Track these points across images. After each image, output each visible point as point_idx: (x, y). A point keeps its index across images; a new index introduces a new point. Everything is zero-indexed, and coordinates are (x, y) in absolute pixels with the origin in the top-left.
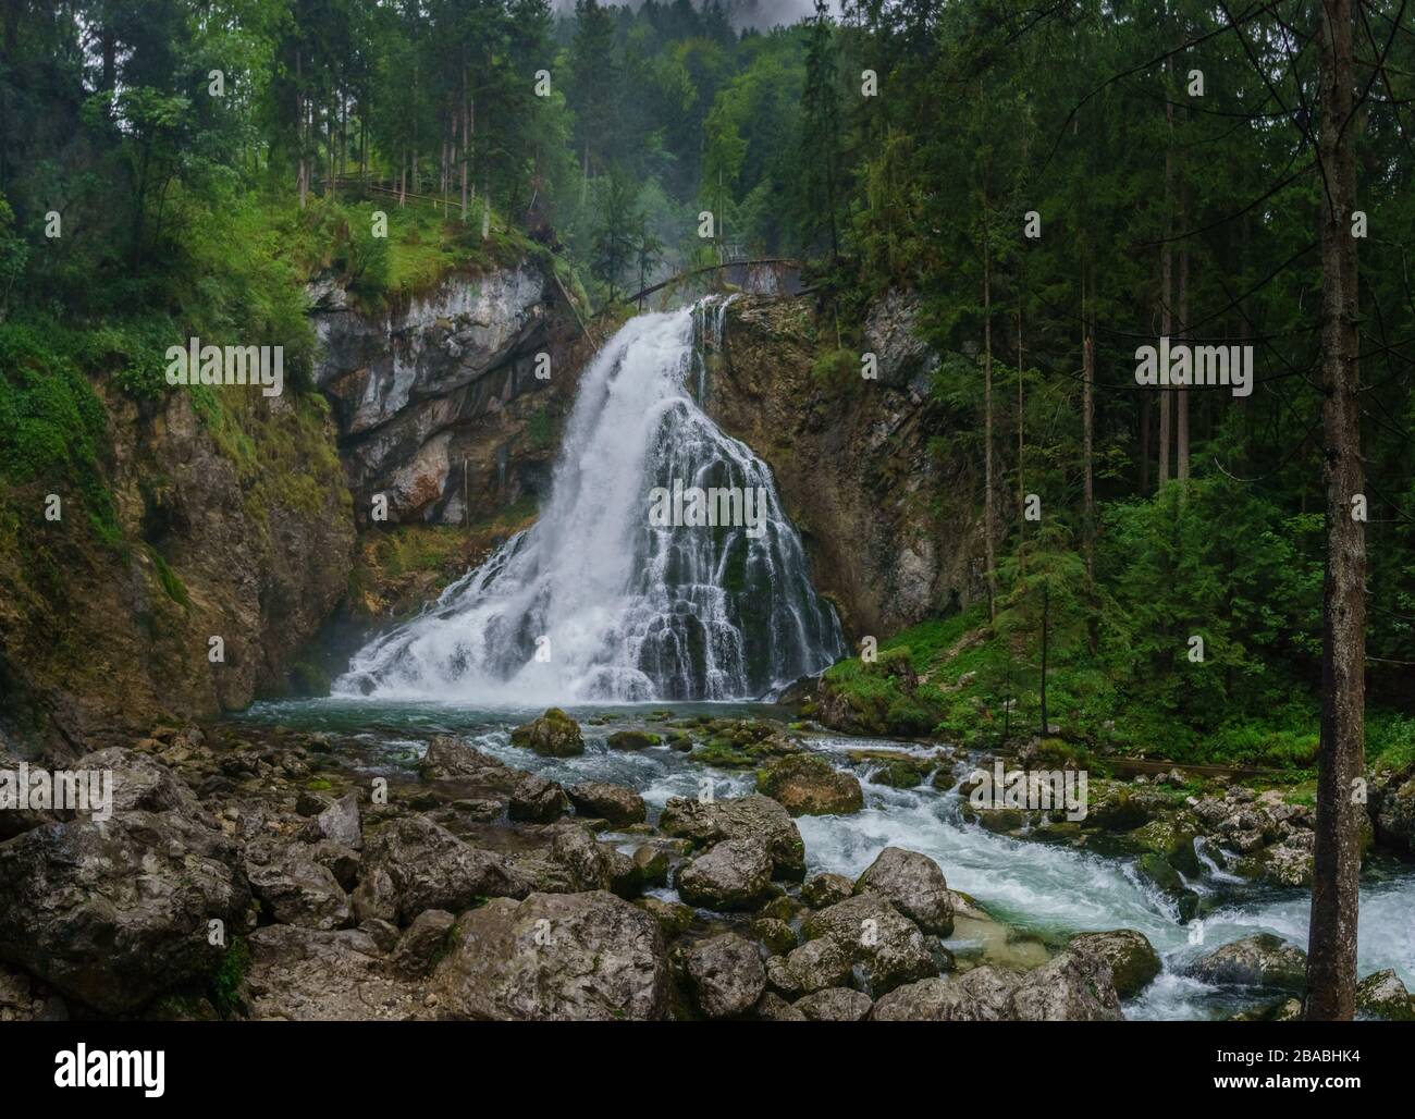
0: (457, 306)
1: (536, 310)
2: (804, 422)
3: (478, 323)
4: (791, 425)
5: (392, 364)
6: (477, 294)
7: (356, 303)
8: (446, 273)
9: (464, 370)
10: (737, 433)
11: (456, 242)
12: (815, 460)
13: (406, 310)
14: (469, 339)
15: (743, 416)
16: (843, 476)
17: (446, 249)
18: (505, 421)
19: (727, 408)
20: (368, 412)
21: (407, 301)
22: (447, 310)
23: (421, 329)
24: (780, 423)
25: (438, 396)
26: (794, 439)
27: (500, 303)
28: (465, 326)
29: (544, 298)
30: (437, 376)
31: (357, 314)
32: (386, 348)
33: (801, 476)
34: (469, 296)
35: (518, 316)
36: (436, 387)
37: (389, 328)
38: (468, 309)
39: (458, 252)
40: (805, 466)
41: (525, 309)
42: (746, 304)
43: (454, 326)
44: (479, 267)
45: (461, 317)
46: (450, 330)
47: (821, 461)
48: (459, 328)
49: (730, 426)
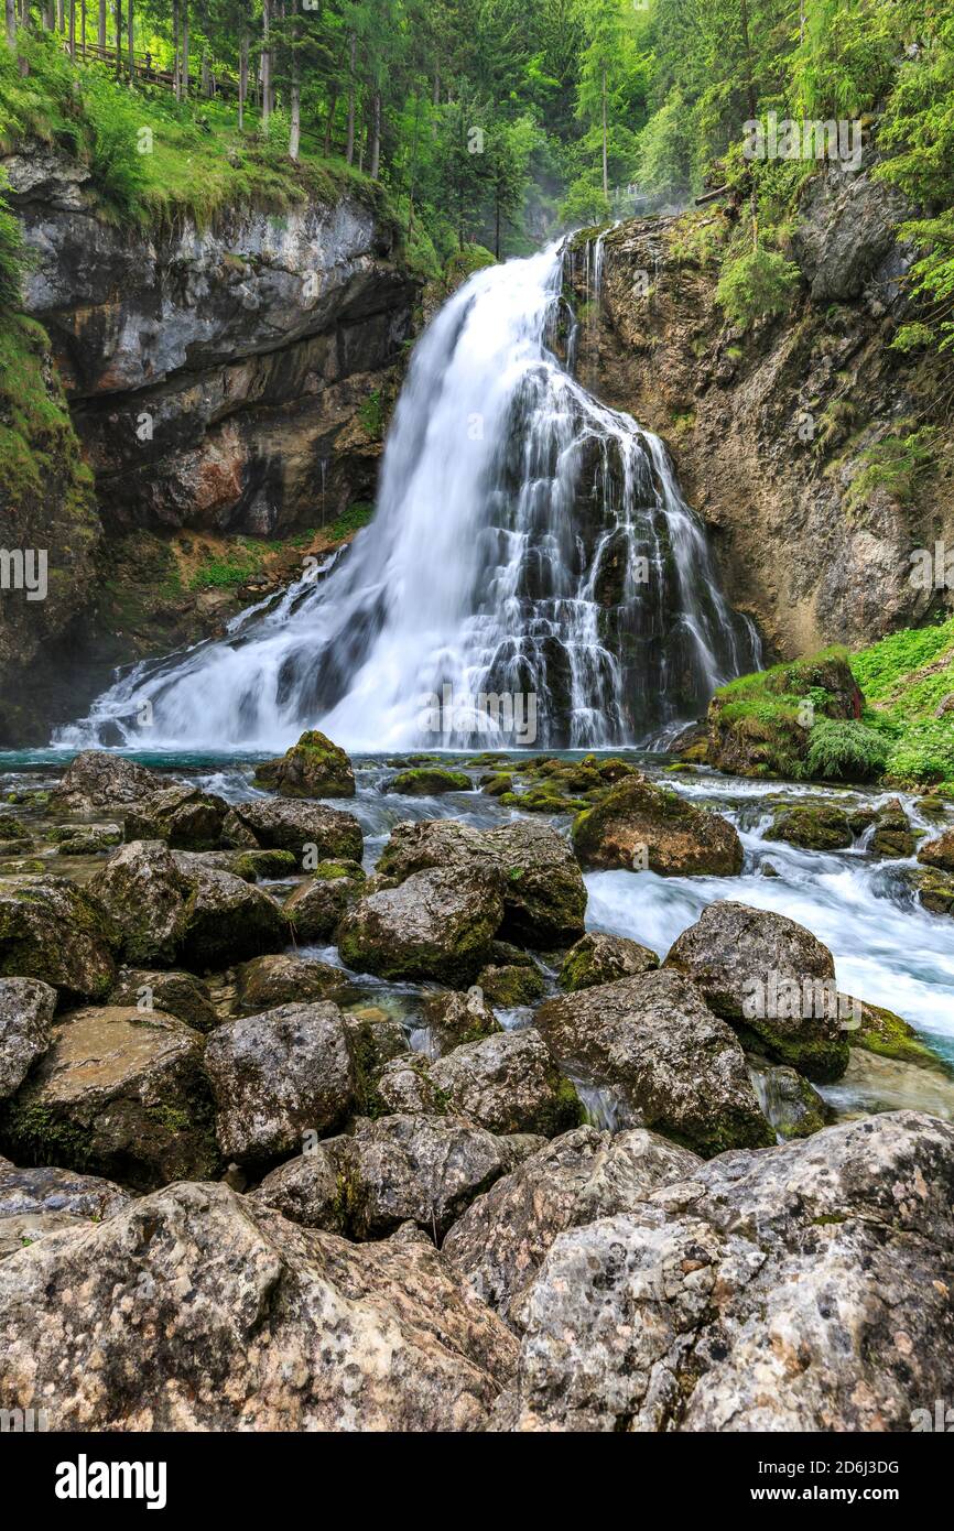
0: (255, 241)
1: (365, 262)
2: (710, 374)
3: (284, 269)
4: (692, 382)
5: (159, 306)
6: (281, 227)
7: (96, 205)
8: (236, 196)
9: (262, 330)
10: (617, 405)
11: (250, 158)
12: (726, 424)
13: (178, 235)
14: (271, 288)
15: (627, 380)
16: (767, 441)
17: (238, 165)
18: (328, 406)
19: (604, 372)
20: (122, 365)
21: (179, 223)
22: (239, 244)
23: (202, 264)
24: (678, 383)
25: (234, 361)
26: (695, 399)
27: (315, 246)
28: (264, 270)
29: (374, 246)
30: (229, 336)
31: (99, 221)
32: (149, 281)
33: (708, 448)
34: (270, 231)
35: (341, 266)
36: (228, 347)
37: (152, 253)
38: (269, 248)
39: (252, 170)
40: (712, 434)
41: (349, 259)
42: (630, 231)
43: (248, 268)
44: (283, 195)
45: (259, 257)
46: (242, 272)
47: (735, 425)
48: (256, 269)
49: (610, 395)
